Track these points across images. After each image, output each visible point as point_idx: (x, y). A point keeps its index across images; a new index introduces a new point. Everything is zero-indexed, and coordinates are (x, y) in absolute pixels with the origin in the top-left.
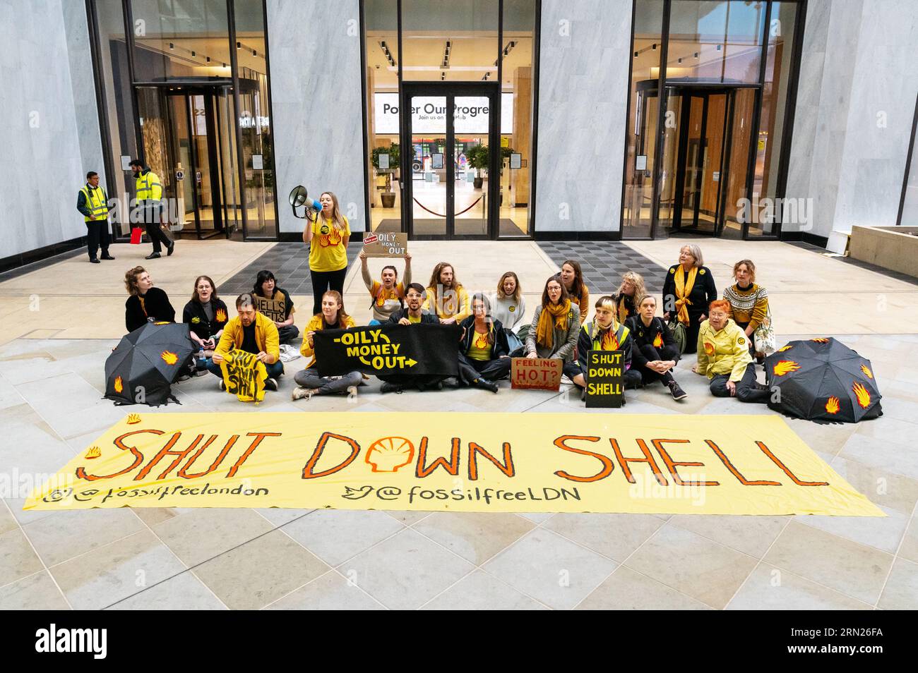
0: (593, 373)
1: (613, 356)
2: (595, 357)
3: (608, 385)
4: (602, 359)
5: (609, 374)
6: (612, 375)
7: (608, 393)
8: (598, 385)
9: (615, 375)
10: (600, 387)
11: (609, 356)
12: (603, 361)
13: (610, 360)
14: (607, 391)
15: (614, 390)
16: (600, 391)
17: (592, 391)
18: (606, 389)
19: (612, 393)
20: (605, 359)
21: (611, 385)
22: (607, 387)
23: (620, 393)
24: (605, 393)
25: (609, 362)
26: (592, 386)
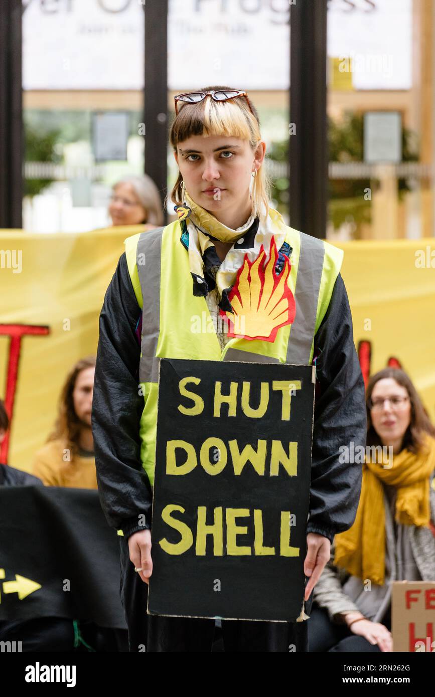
0: (181, 456)
1: (265, 387)
2: (190, 387)
3: (244, 513)
4: (219, 399)
5: (248, 466)
6: (260, 470)
7: (246, 551)
8: (202, 511)
9: (274, 472)
10: (210, 521)
11: (247, 386)
12: (225, 407)
13: (255, 403)
14: (242, 541)
15: (272, 539)
16: (210, 538)
17: (175, 537)
18: (234, 531)
19: (261, 550)
20: (231, 400)
21: (258, 514)
22: (239, 521)
23: (295, 552)
24: (234, 550)
25: (249, 412)
26: (175, 514)
